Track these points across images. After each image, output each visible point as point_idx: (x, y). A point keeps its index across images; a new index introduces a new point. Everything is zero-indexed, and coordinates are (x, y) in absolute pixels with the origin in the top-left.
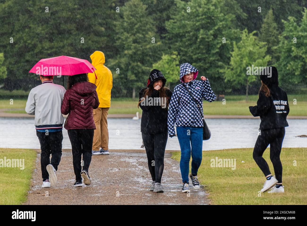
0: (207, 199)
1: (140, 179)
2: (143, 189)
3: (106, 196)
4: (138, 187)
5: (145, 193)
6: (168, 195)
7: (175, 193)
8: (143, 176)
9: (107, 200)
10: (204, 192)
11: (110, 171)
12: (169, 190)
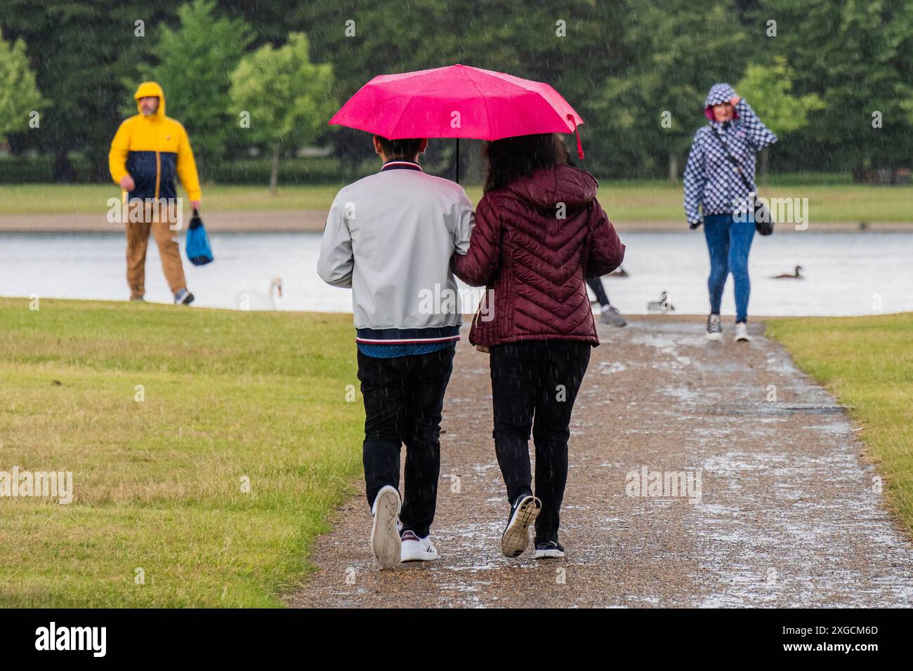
0: (856, 441)
1: (683, 392)
2: (689, 417)
3: (591, 436)
4: (676, 411)
5: (693, 428)
6: (753, 433)
7: (774, 427)
8: (690, 384)
9: (593, 446)
10: (847, 424)
11: (602, 370)
12: (757, 419)
